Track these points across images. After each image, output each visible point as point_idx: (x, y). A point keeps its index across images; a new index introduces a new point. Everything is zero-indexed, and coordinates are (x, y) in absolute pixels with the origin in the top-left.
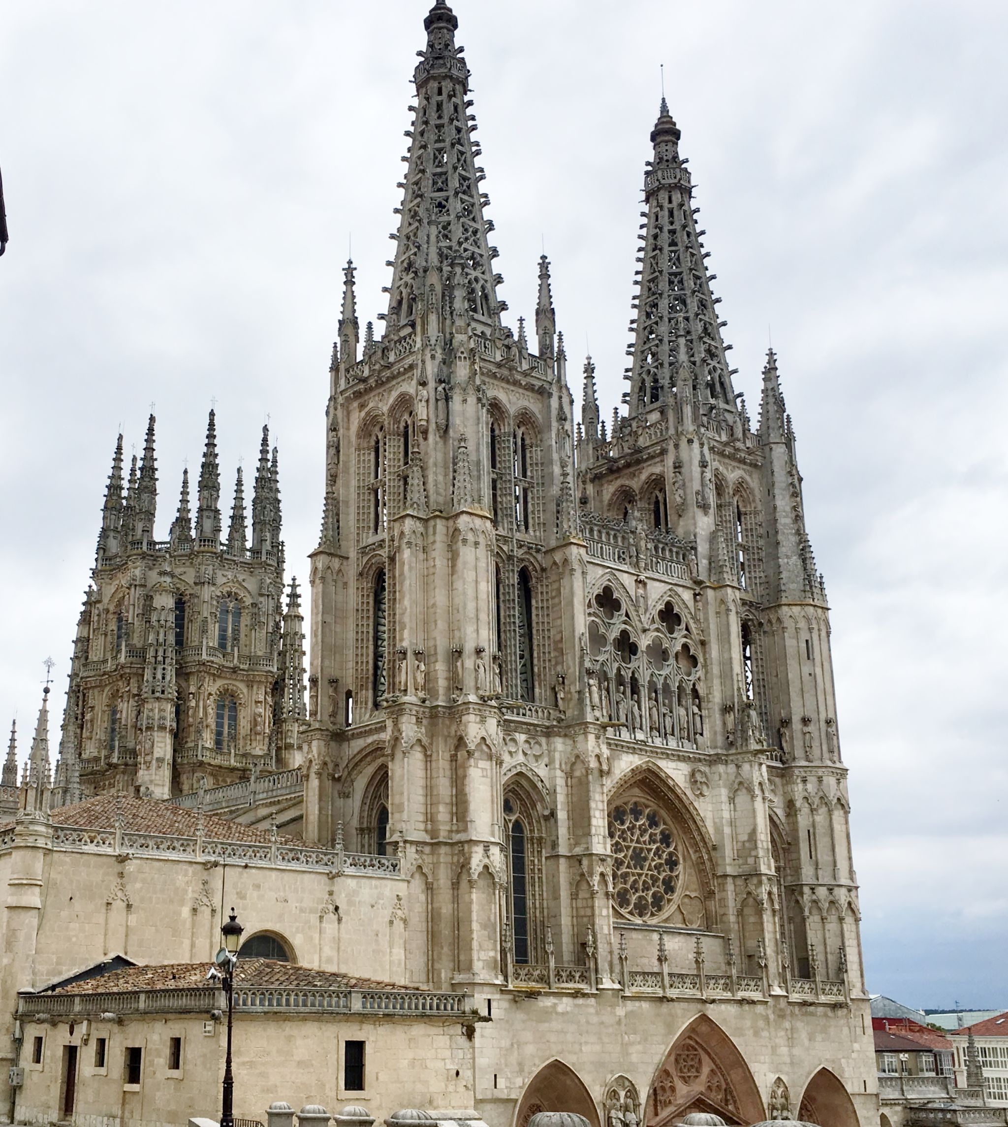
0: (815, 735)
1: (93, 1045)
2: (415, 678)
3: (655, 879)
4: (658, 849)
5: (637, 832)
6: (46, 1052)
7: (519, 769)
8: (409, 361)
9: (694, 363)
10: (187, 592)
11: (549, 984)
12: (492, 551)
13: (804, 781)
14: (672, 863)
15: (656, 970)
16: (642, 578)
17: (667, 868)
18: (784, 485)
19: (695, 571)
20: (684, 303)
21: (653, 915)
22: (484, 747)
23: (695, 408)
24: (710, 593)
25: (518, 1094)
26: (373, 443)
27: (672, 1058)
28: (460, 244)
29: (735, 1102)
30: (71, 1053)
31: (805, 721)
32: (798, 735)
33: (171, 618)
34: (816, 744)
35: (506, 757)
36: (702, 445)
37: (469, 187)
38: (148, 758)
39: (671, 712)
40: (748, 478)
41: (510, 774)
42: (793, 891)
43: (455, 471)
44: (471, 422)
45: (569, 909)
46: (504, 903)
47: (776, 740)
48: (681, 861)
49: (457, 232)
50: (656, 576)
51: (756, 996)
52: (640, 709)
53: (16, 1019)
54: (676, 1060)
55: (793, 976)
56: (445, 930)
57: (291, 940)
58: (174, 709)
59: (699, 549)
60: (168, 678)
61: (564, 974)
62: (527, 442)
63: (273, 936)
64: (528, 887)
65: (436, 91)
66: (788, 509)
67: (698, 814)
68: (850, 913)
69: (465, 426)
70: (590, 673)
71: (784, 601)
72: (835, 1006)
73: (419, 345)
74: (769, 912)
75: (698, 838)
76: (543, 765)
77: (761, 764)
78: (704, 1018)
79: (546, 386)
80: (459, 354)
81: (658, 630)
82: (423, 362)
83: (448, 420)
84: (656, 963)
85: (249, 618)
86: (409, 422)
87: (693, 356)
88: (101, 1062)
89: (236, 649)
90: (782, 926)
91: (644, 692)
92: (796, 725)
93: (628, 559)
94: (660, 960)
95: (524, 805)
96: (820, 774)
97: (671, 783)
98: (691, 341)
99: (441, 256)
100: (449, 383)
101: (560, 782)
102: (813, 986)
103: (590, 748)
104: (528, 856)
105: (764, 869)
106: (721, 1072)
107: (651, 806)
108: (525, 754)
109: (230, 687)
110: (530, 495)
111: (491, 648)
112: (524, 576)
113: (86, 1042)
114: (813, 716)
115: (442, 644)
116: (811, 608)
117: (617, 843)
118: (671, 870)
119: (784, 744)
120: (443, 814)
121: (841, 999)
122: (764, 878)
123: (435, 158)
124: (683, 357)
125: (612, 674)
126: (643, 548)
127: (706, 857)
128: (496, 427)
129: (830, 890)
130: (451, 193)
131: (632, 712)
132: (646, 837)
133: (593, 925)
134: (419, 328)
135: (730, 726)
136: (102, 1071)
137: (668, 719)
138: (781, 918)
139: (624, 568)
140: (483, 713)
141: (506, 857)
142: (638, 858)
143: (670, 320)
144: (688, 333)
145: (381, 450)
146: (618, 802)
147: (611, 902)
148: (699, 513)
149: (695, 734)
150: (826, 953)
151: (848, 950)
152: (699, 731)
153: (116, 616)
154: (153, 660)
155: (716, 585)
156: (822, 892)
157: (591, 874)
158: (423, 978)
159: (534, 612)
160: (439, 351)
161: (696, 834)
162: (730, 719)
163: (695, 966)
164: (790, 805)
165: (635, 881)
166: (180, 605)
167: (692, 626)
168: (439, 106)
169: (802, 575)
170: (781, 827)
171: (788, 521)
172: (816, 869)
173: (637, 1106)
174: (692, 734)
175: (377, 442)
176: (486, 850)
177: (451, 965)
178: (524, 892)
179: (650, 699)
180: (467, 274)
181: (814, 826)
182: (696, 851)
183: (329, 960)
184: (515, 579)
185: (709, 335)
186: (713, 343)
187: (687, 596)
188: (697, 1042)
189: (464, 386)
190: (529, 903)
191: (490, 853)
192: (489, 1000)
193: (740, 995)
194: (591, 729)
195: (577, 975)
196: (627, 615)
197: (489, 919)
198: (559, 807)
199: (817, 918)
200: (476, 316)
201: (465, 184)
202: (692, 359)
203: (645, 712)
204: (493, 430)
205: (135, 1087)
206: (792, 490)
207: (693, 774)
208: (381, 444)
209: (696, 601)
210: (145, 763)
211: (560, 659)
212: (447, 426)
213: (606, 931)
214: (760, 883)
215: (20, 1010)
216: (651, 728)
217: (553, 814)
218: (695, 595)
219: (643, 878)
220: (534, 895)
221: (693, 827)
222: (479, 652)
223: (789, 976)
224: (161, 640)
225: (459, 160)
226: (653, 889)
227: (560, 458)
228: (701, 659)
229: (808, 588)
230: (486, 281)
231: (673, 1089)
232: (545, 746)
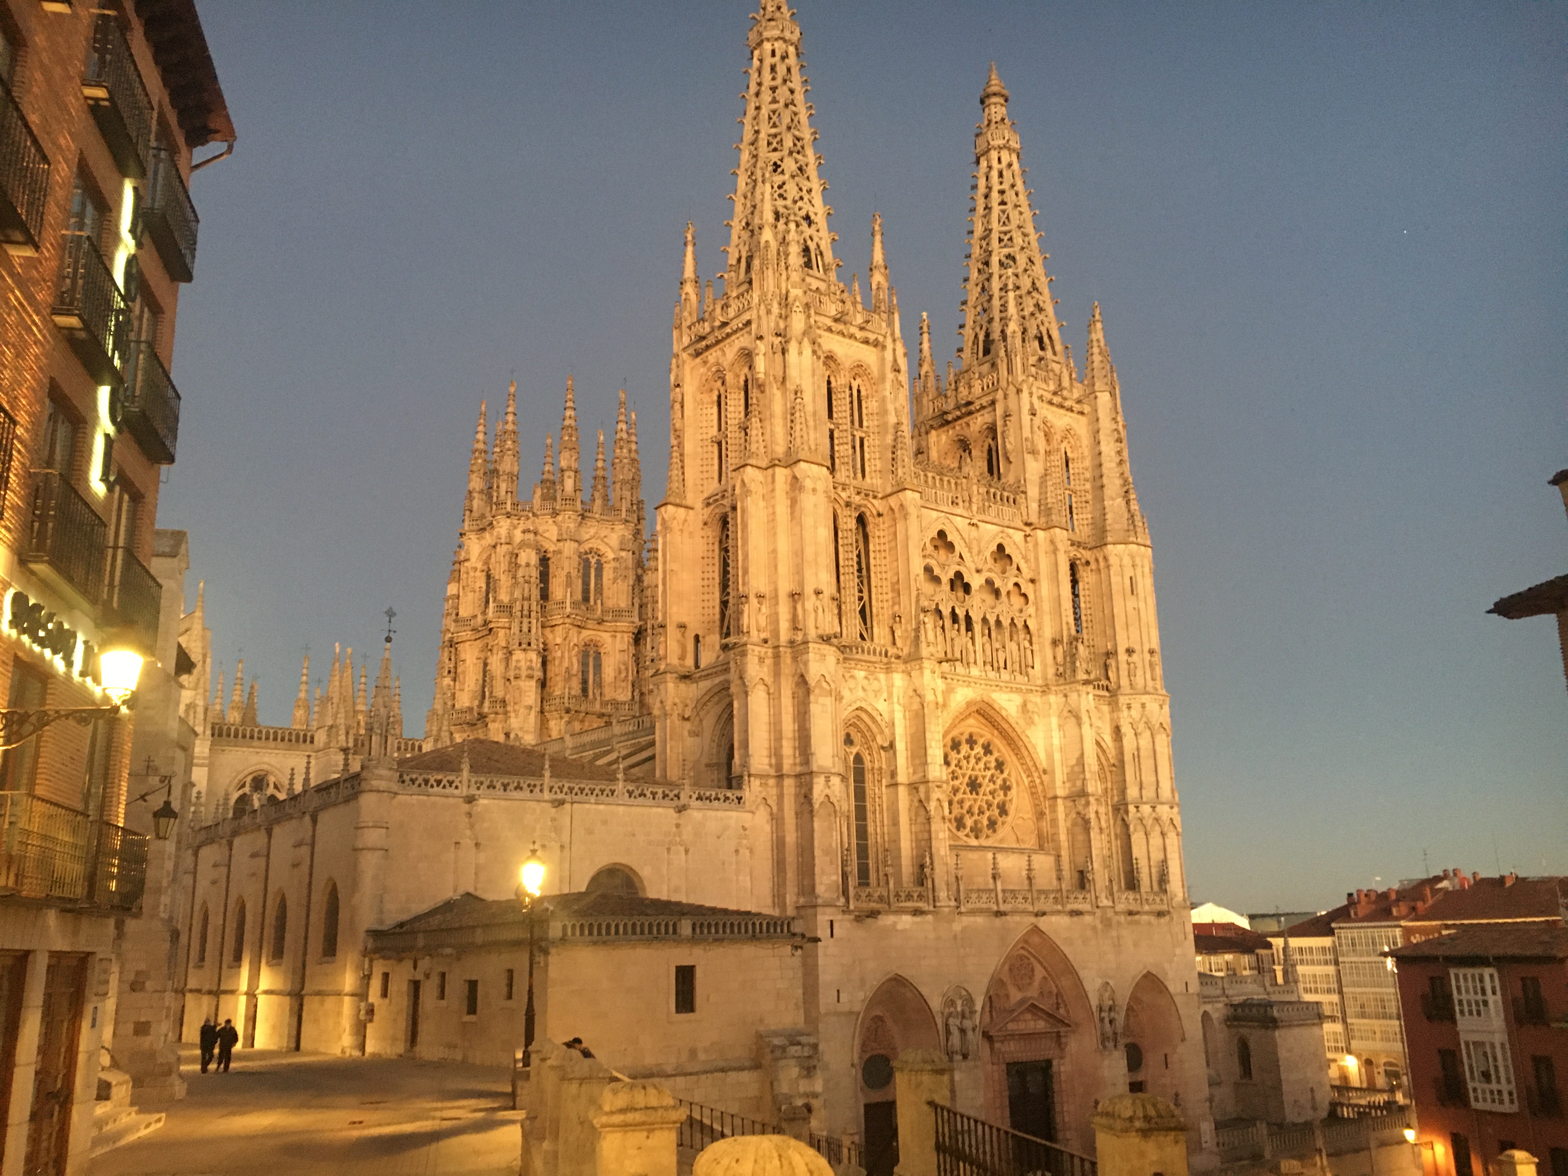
0: (1139, 665)
1: (435, 980)
2: (757, 622)
3: (989, 805)
4: (992, 776)
5: (973, 761)
6: (392, 988)
7: (858, 704)
8: (746, 317)
9: (1024, 318)
10: (551, 549)
11: (889, 904)
12: (829, 497)
13: (1129, 708)
14: (1006, 788)
15: (991, 886)
16: (974, 521)
17: (1001, 793)
18: (1108, 432)
19: (1025, 514)
20: (1014, 259)
21: (987, 837)
22: (825, 685)
23: (1025, 358)
24: (1040, 534)
25: (858, 1007)
26: (715, 398)
27: (1007, 967)
28: (795, 202)
29: (1066, 1006)
30: (416, 986)
31: (1130, 651)
32: (1123, 667)
33: (535, 573)
34: (1139, 672)
35: (846, 693)
36: (1031, 394)
37: (803, 148)
38: (517, 707)
39: (1004, 647)
40: (1074, 425)
41: (851, 709)
42: (1120, 809)
43: (792, 421)
44: (807, 374)
45: (908, 834)
46: (845, 830)
47: (1103, 671)
48: (1014, 786)
49: (791, 190)
50: (988, 519)
51: (1085, 907)
52: (973, 644)
53: (364, 956)
54: (1010, 970)
55: (1120, 887)
56: (791, 857)
57: (640, 873)
58: (540, 660)
59: (1029, 493)
60: (534, 630)
61: (902, 894)
62: (863, 393)
63: (621, 868)
64: (869, 815)
65: (769, 52)
66: (1113, 453)
67: (1030, 742)
68: (1172, 827)
69: (801, 378)
70: (925, 611)
71: (1109, 539)
72: (1160, 914)
73: (756, 300)
74: (1097, 830)
75: (1030, 764)
76: (882, 700)
77: (1088, 693)
78: (1036, 930)
79: (881, 339)
80: (795, 309)
81: (990, 570)
82: (759, 317)
83: (785, 372)
84: (991, 881)
85: (611, 572)
86: (749, 377)
87: (1022, 310)
88: (442, 996)
89: (599, 602)
90: (1109, 842)
91: (977, 627)
92: (1122, 657)
93: (961, 503)
94: (994, 878)
95: (864, 736)
96: (1144, 701)
97: (1004, 713)
98: (1021, 297)
99: (777, 216)
100: (785, 336)
101: (899, 716)
102: (1138, 897)
103: (925, 682)
104: (869, 785)
105: (1090, 789)
106: (1053, 979)
107: (986, 734)
108: (864, 689)
109: (594, 638)
110: (866, 444)
111: (829, 589)
112: (861, 520)
113: (427, 976)
114: (1137, 648)
115: (785, 587)
116: (1135, 546)
117: (953, 772)
118: (1005, 795)
119: (1110, 674)
120: (788, 749)
121: (1165, 907)
122: (1092, 799)
123: (770, 118)
124: (1012, 309)
125: (946, 612)
126: (975, 493)
127: (1038, 781)
128: (832, 379)
129: (1154, 808)
130: (786, 152)
131: (967, 649)
132: (981, 765)
133: (930, 848)
134: (755, 284)
135: (1060, 659)
136: (443, 1003)
137: (1000, 653)
138: (1109, 835)
139: (959, 511)
140: (822, 651)
141: (847, 787)
142: (974, 785)
143: (1000, 277)
144: (1018, 288)
145: (723, 404)
146: (954, 733)
147: (947, 824)
148: (1028, 458)
149: (1026, 666)
150: (1150, 867)
151: (1170, 863)
152: (1031, 664)
153: (484, 573)
154: (519, 614)
155: (1044, 526)
156: (1146, 809)
157: (928, 799)
158: (769, 901)
159: (872, 555)
160: (775, 305)
161: (1028, 760)
162: (1060, 651)
163: (1026, 882)
164: (1117, 731)
165: (970, 807)
166: (544, 561)
167: (1023, 566)
168: (773, 68)
169: (1126, 515)
170: (1107, 751)
171: (1113, 465)
172: (1141, 789)
173: (973, 1012)
174: (1025, 668)
175: (719, 397)
176: (828, 780)
177: (796, 890)
178: (865, 819)
179: (983, 635)
180: (802, 232)
181: (1138, 749)
182: (1028, 776)
183: (677, 890)
184: (852, 524)
185: (1037, 290)
186: (1041, 298)
187: (1018, 536)
188: (1030, 953)
189: (800, 338)
190: (870, 829)
191: (831, 783)
192: (832, 922)
193: (1069, 907)
194: (926, 664)
195: (915, 895)
196: (961, 557)
197: (831, 845)
198: (898, 739)
199: (1142, 834)
200: (811, 272)
201: (799, 144)
202: (1022, 313)
203: (978, 647)
204: (829, 383)
205: (472, 1018)
206: (1116, 435)
207: (1024, 705)
208: (723, 398)
209: (1026, 541)
210: (515, 711)
211: (897, 600)
212: (784, 378)
213: (942, 852)
214: (1088, 804)
215: (369, 946)
216: (985, 663)
217: (892, 745)
218: (1026, 536)
219: (979, 803)
220: (875, 822)
221: (1025, 753)
222: (818, 593)
223: (1115, 888)
224: (526, 595)
225: (792, 120)
226: (987, 814)
227: (895, 409)
228: (1031, 597)
229: (1131, 527)
230: (821, 239)
231: (1007, 996)
232: (883, 682)
